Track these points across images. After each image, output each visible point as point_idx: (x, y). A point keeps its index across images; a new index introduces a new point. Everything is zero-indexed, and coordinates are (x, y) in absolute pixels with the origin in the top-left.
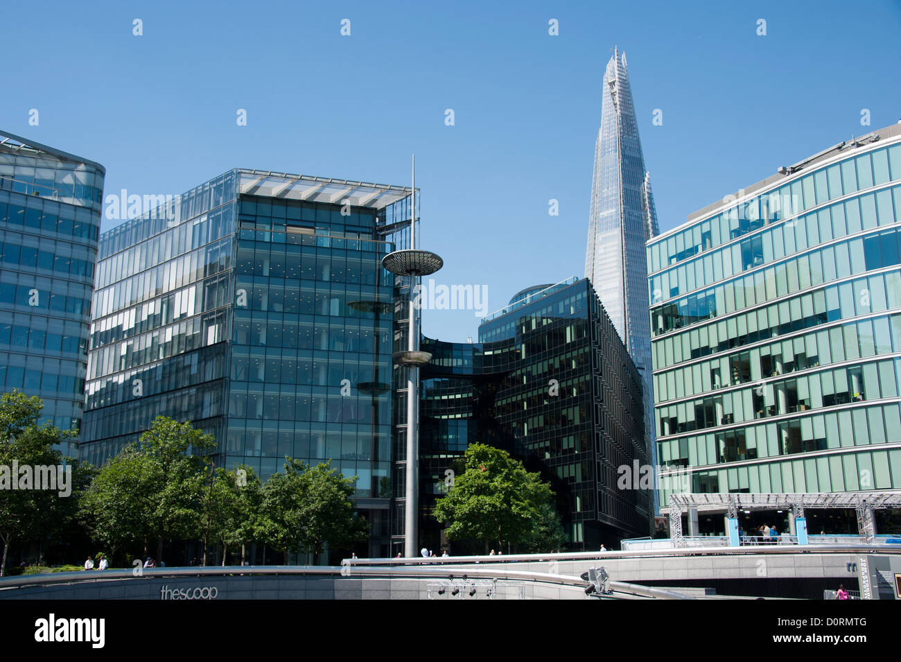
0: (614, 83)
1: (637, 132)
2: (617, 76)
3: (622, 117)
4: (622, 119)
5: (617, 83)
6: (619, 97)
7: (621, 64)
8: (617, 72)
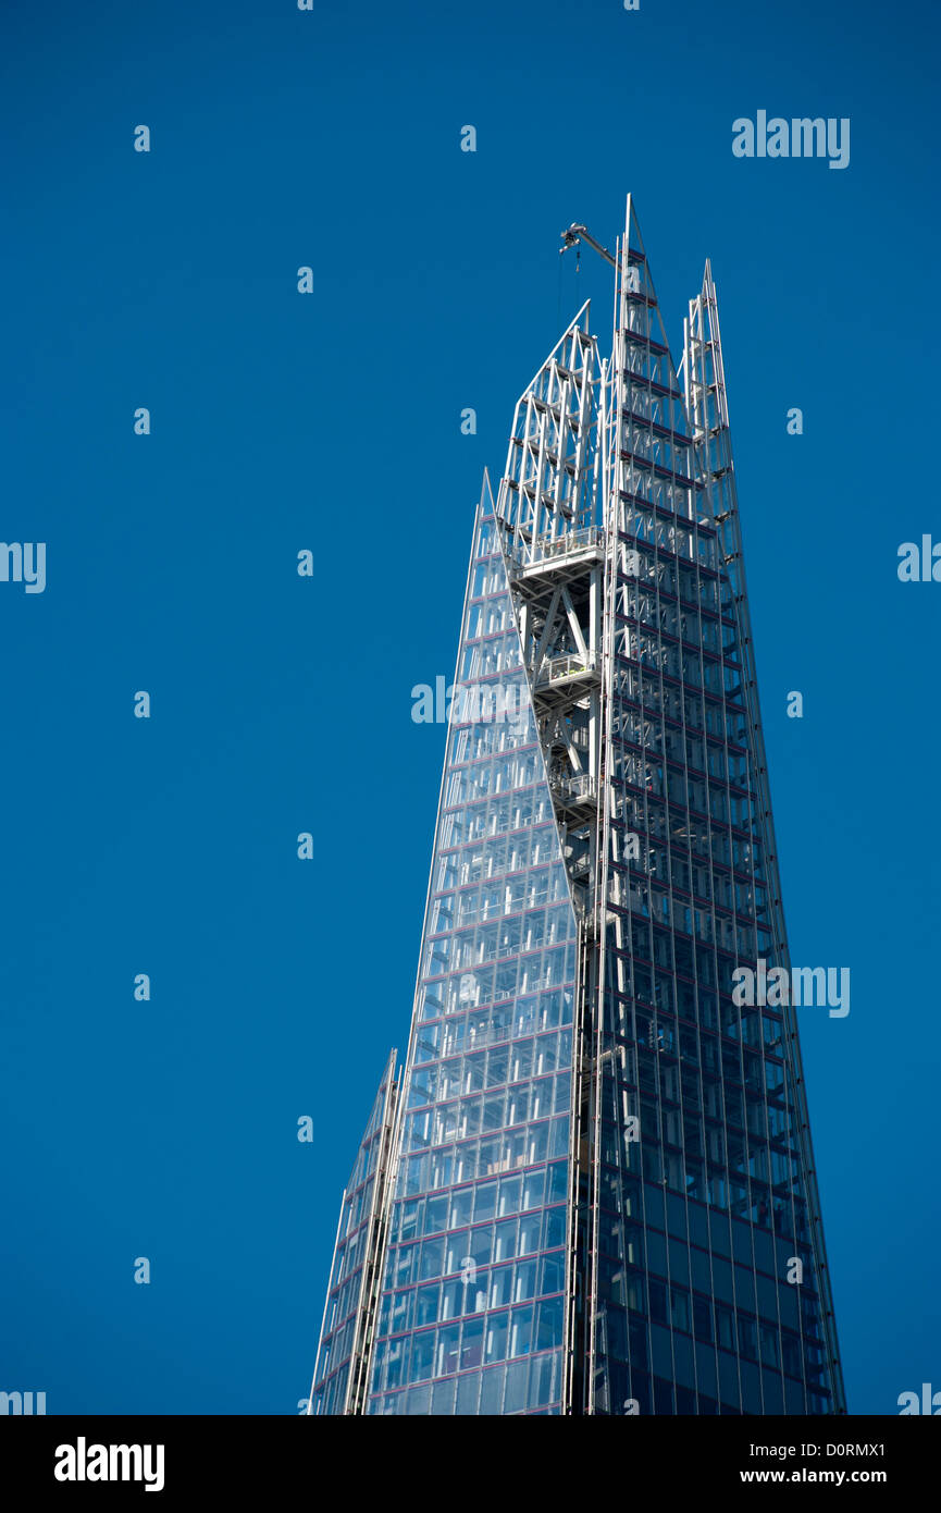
0: (576, 585)
1: (794, 1143)
2: (614, 515)
3: (637, 956)
4: (640, 980)
5: (606, 596)
6: (623, 743)
7: (668, 393)
8: (616, 476)
